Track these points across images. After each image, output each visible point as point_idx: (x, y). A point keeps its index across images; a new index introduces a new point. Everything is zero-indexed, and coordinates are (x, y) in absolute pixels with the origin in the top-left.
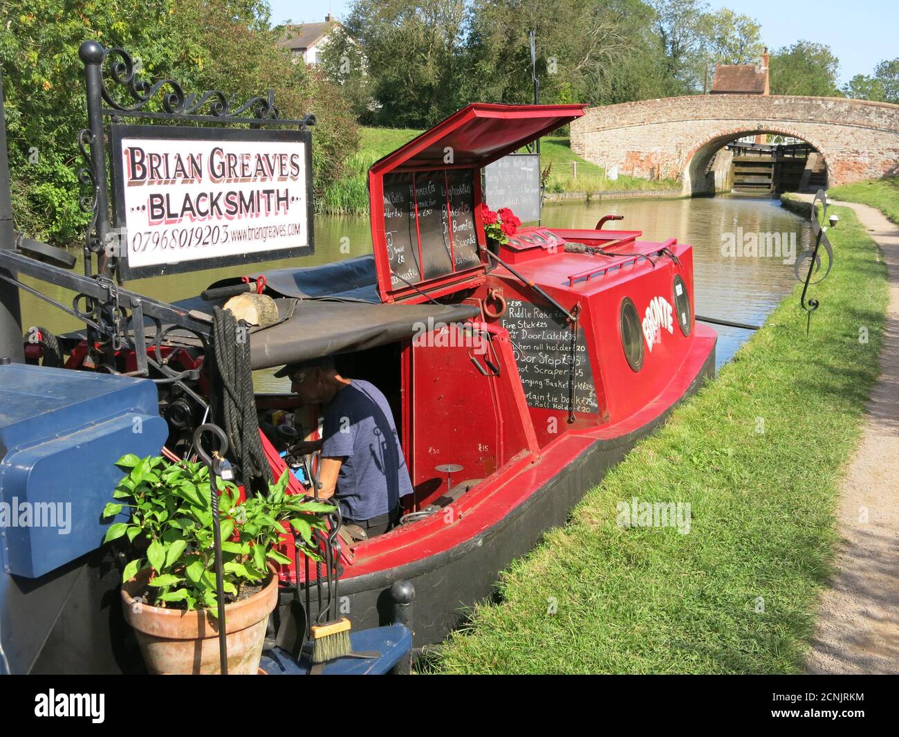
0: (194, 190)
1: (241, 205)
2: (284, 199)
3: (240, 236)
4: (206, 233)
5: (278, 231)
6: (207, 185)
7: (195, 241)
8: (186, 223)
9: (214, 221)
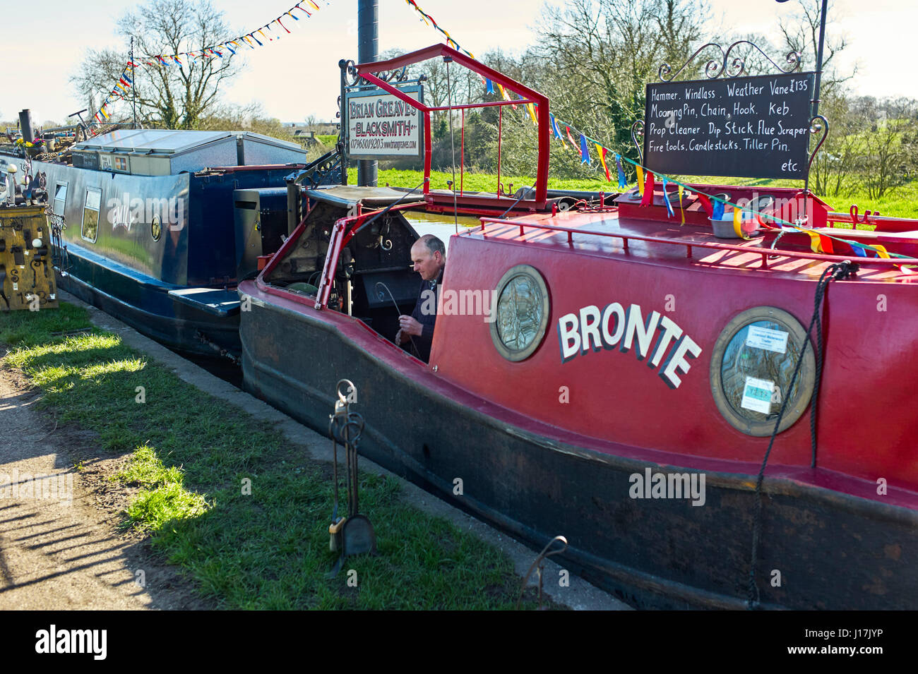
0: (371, 120)
1: (388, 130)
2: (408, 128)
3: (387, 145)
4: (375, 142)
5: (405, 145)
6: (375, 119)
7: (371, 146)
8: (368, 137)
9: (378, 137)
